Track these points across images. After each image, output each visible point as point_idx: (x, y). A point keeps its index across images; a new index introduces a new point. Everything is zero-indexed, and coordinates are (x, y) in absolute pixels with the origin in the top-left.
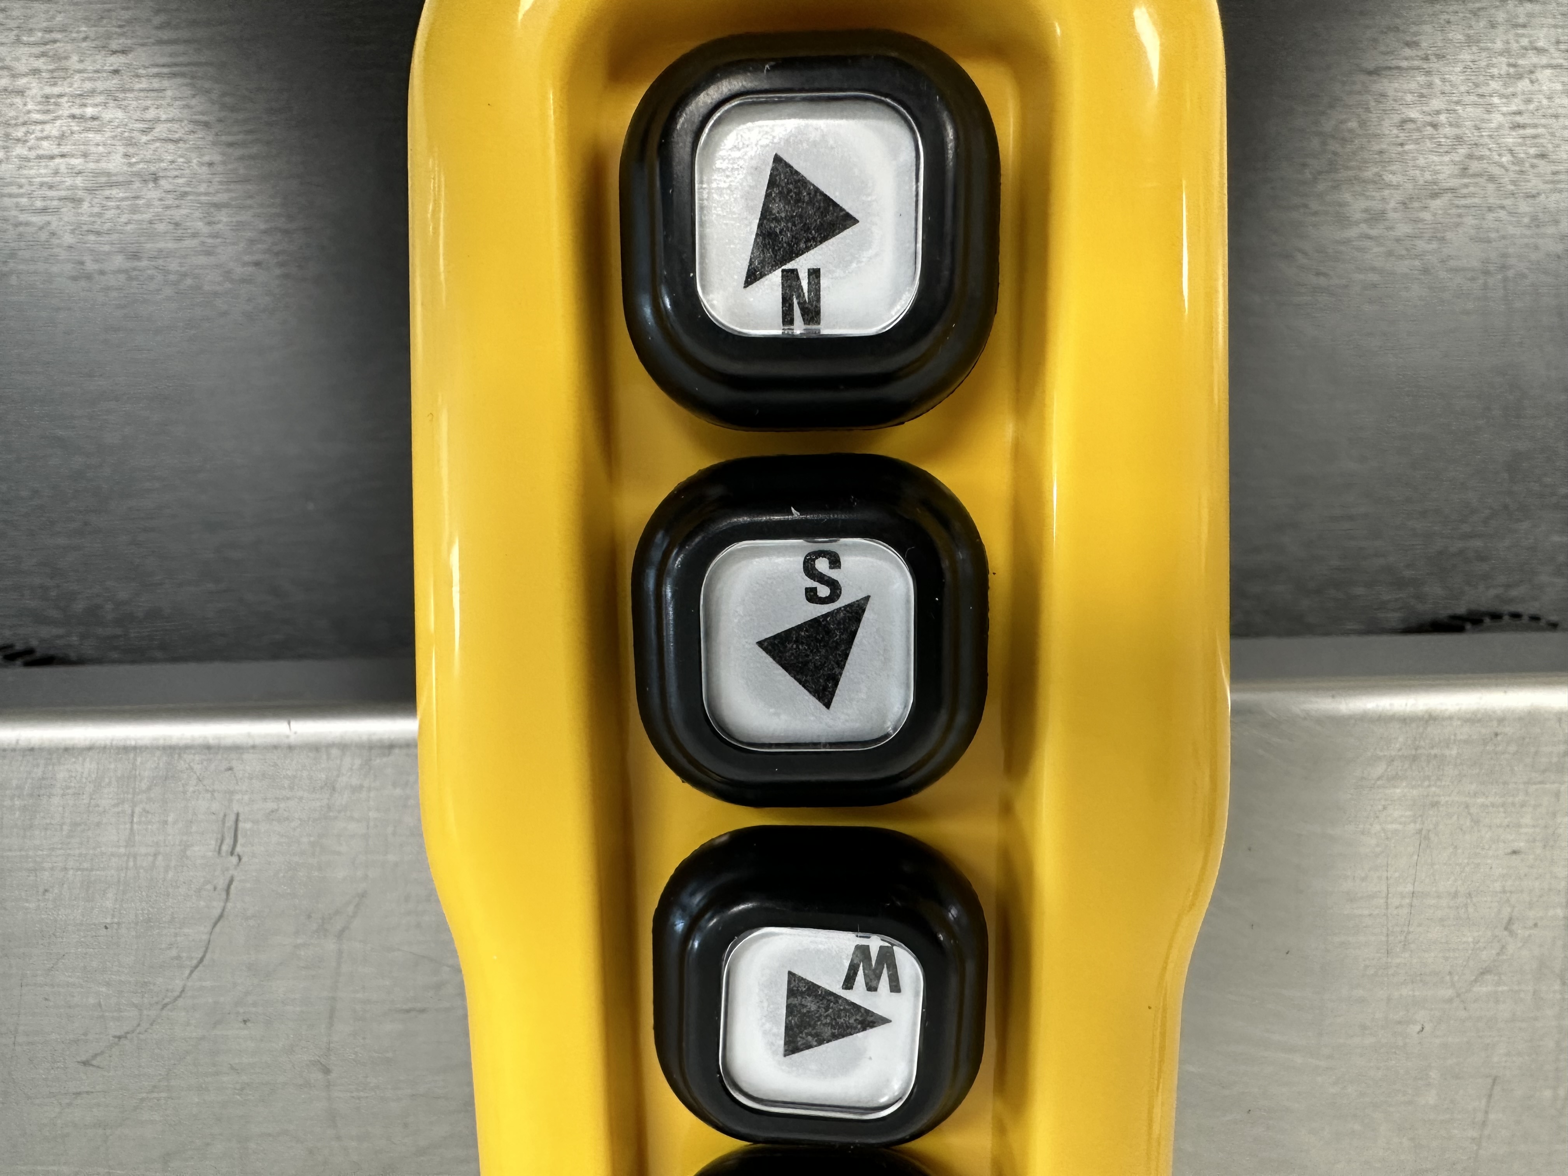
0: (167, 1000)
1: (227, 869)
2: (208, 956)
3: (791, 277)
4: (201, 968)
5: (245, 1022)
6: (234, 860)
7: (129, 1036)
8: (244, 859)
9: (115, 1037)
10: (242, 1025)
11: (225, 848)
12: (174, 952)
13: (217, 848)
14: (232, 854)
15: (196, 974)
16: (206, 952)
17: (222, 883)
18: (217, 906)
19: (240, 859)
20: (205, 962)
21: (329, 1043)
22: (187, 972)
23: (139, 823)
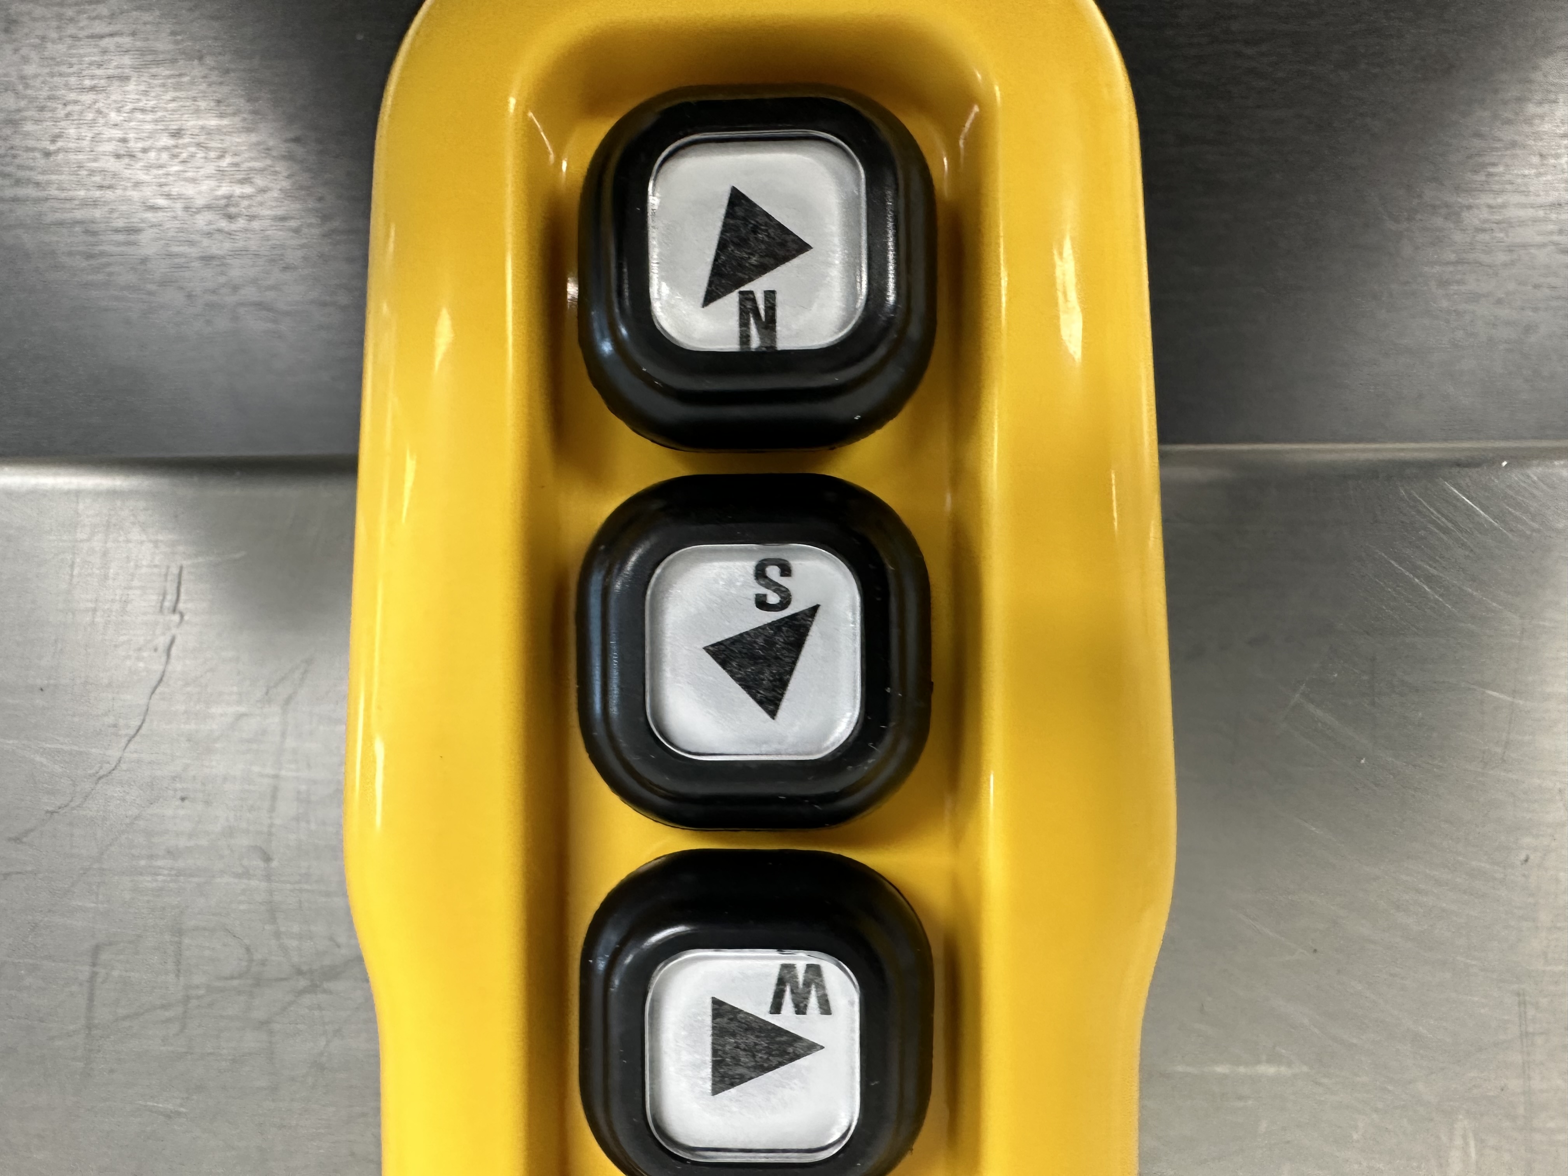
0: (101, 773)
1: (169, 629)
2: (145, 726)
3: (747, 298)
4: (137, 738)
5: (183, 799)
6: (176, 618)
7: (62, 811)
8: (186, 618)
9: (47, 812)
10: (179, 802)
11: (167, 604)
12: (110, 720)
13: (159, 605)
14: (174, 610)
15: (132, 746)
16: (143, 721)
17: (162, 641)
18: (158, 667)
19: (182, 615)
20: (142, 731)
21: (271, 826)
22: (124, 741)
23: (80, 575)
